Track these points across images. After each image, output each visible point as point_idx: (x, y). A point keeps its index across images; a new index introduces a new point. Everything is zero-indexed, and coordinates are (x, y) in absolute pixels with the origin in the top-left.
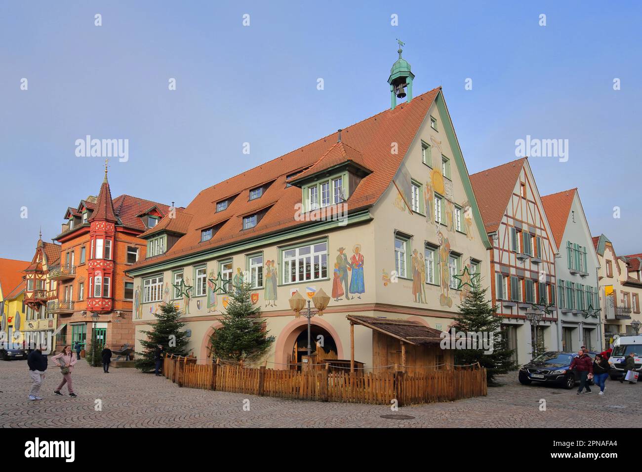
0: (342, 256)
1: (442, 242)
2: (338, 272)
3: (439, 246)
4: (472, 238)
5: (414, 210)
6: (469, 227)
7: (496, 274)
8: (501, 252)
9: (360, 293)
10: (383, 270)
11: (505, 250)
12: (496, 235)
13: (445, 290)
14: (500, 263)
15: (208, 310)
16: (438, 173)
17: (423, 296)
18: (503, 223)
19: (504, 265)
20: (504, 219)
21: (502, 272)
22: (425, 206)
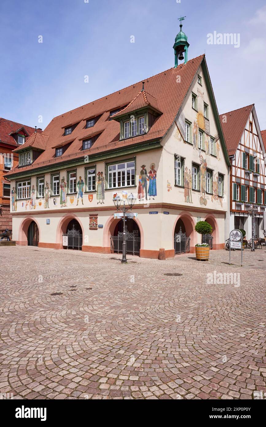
0: (144, 171)
1: (202, 162)
2: (141, 182)
3: (201, 165)
4: (220, 159)
5: (186, 141)
6: (218, 152)
7: (233, 183)
8: (236, 168)
9: (154, 196)
10: (168, 181)
11: (239, 168)
12: (234, 157)
13: (203, 194)
14: (235, 176)
15: (61, 205)
16: (201, 114)
17: (190, 198)
18: (238, 149)
19: (238, 177)
20: (239, 147)
21: (236, 182)
22: (193, 138)
